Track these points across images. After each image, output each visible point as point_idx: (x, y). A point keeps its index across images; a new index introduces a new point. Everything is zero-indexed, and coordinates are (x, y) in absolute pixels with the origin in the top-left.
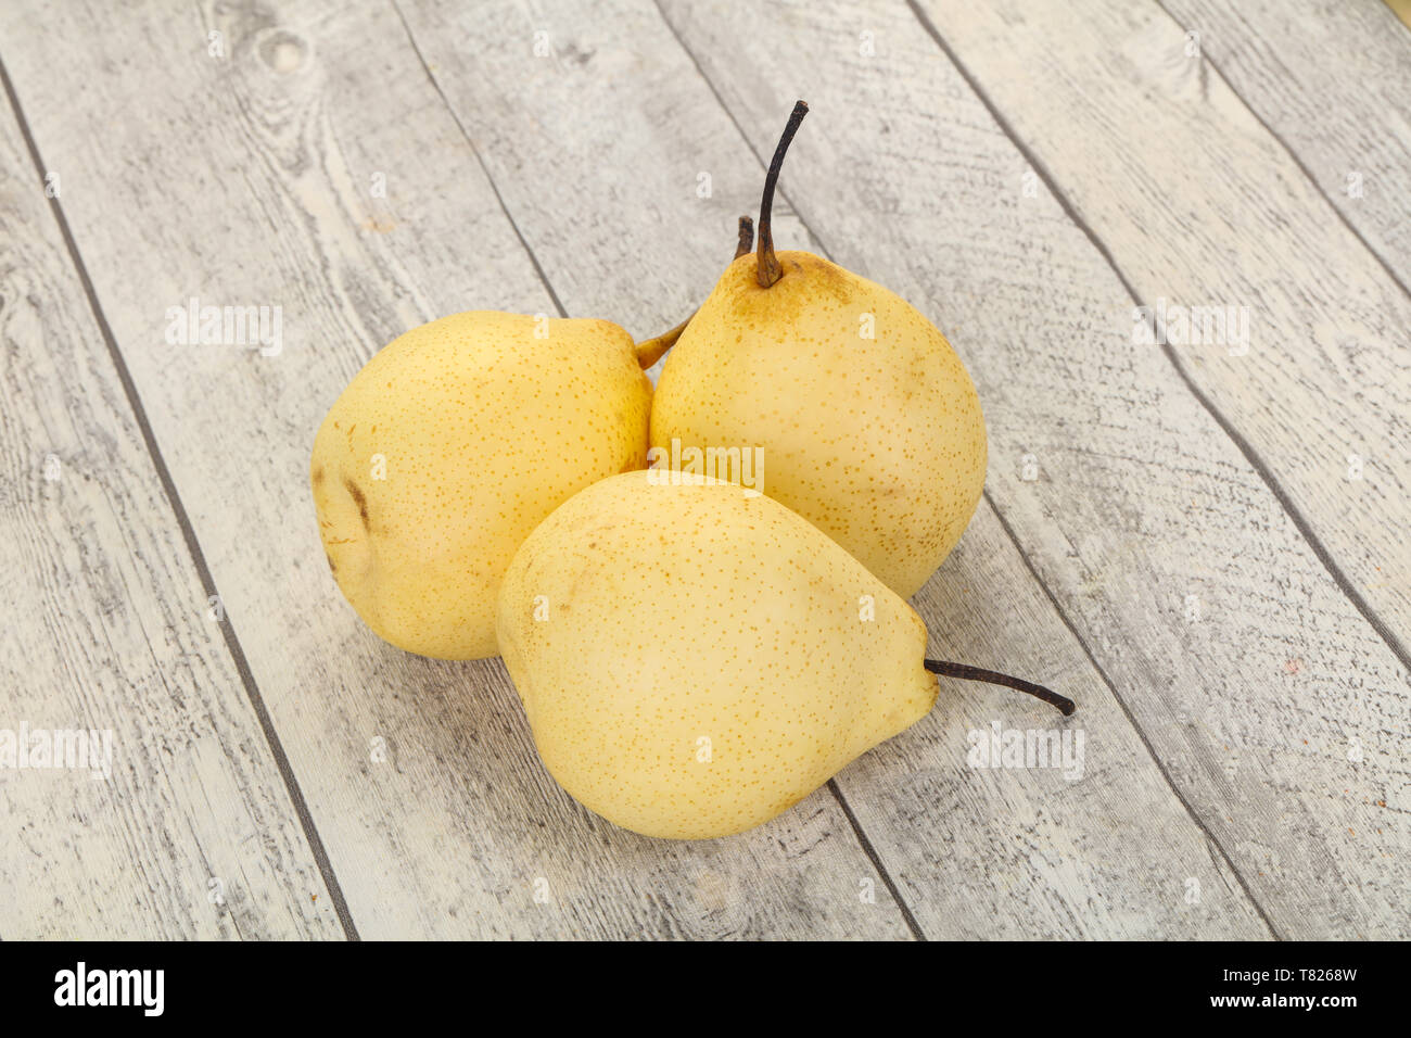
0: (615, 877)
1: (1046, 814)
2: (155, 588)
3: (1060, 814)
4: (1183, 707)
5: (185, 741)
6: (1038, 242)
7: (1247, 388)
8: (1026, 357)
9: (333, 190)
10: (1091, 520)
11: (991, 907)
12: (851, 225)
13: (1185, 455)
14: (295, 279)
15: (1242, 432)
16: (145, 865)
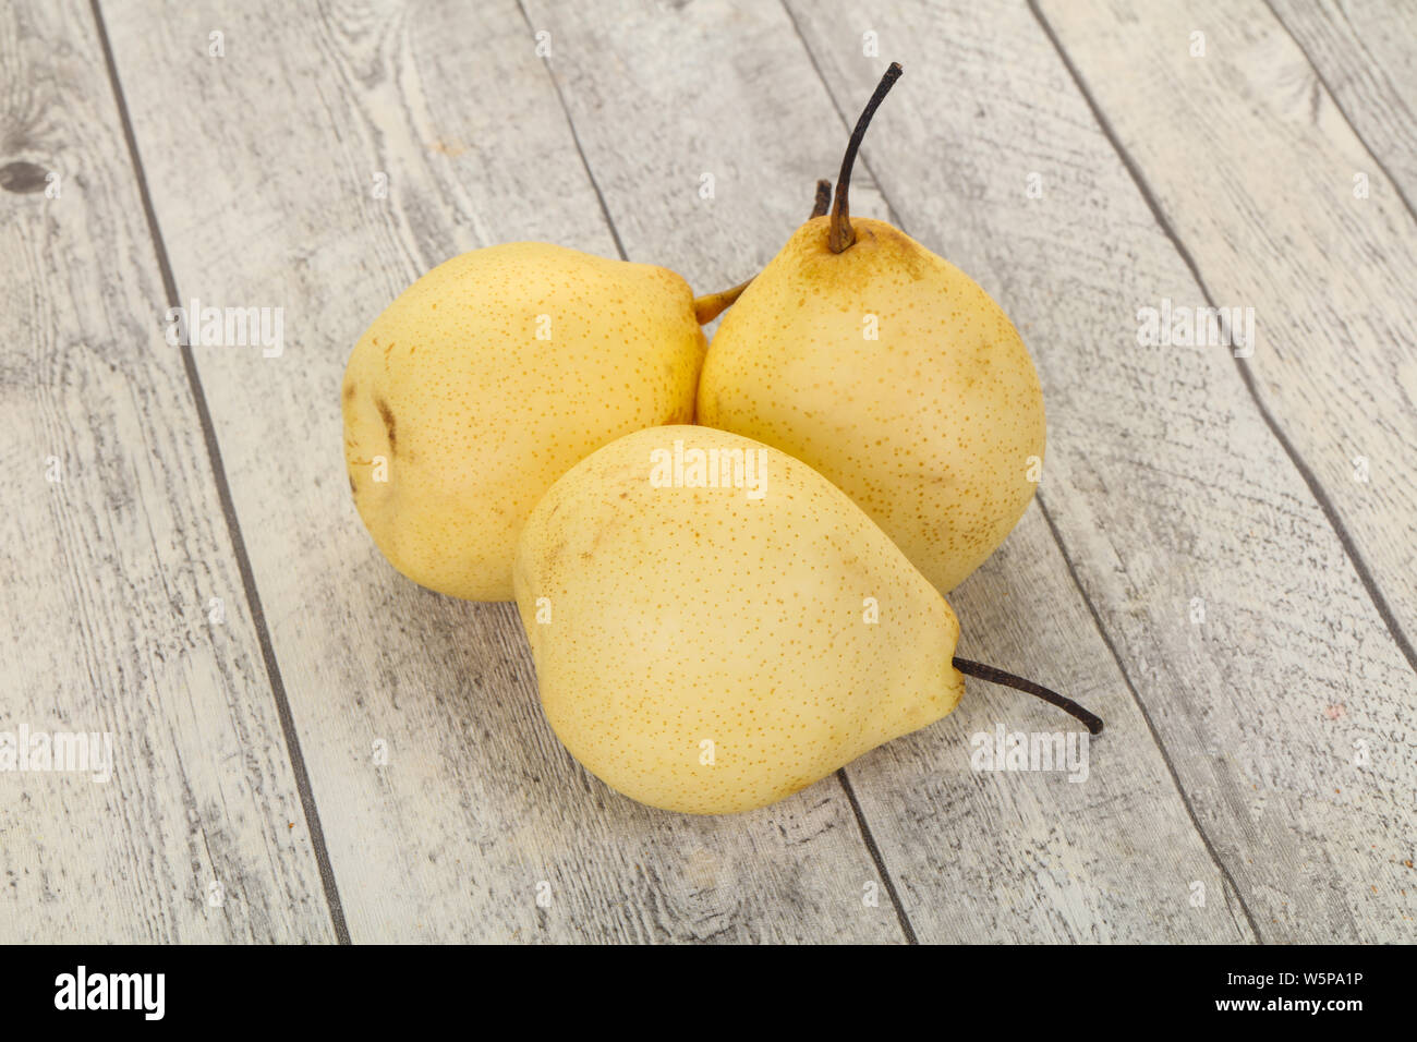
0: (605, 843)
1: (1060, 833)
2: (168, 489)
3: (1074, 834)
4: (1215, 739)
5: (179, 648)
6: (1123, 246)
7: (1322, 422)
8: (1097, 362)
9: (405, 106)
10: (1144, 537)
11: (990, 921)
12: (934, 206)
13: (1249, 482)
14: (354, 192)
15: (1311, 466)
16: (120, 770)
